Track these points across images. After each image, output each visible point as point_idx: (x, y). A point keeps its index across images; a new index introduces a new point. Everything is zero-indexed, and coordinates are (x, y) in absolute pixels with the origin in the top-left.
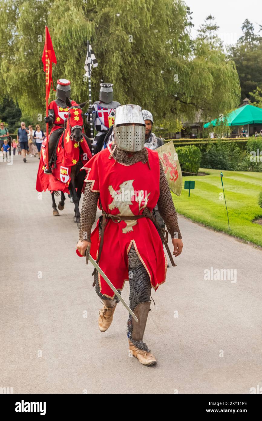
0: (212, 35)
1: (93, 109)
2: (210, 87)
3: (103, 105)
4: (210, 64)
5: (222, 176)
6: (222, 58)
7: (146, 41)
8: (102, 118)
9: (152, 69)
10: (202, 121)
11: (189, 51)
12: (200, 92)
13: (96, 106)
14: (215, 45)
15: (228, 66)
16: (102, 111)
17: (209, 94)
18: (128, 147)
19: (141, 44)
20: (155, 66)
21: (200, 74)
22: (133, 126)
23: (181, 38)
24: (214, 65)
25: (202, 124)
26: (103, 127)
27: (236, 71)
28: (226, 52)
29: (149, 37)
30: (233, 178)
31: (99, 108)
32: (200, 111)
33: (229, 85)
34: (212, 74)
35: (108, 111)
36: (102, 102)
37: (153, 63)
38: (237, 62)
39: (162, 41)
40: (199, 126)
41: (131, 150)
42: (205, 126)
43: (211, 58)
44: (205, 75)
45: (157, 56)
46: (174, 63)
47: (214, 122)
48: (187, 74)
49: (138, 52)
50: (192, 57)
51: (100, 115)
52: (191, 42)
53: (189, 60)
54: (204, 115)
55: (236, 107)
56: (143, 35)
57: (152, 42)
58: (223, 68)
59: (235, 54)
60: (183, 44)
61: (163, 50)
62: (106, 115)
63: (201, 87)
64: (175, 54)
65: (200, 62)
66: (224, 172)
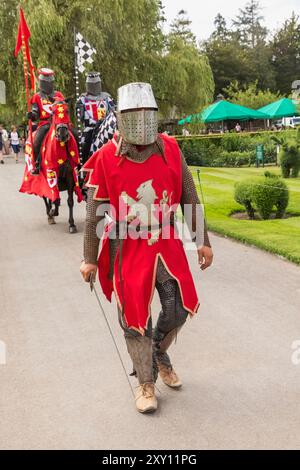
0: (185, 29)
1: (80, 102)
2: (184, 83)
3: (90, 97)
4: (184, 60)
5: (198, 171)
6: (195, 53)
7: (119, 36)
8: (90, 112)
9: (126, 65)
10: (176, 118)
11: (162, 47)
12: (174, 89)
13: (82, 99)
14: (187, 40)
15: (202, 62)
16: (90, 104)
17: (183, 91)
18: (137, 139)
19: (113, 40)
20: (128, 61)
21: (175, 70)
22: (142, 112)
23: (153, 33)
24: (187, 61)
25: (177, 121)
26: (92, 121)
27: (209, 66)
28: (199, 48)
29: (122, 32)
30: (209, 173)
31: (87, 101)
32: (175, 108)
33: (203, 81)
34: (186, 69)
35: (97, 103)
36: (89, 94)
37: (125, 59)
38: (210, 57)
39: (135, 36)
40: (174, 123)
41: (141, 143)
42: (180, 122)
43: (185, 54)
44: (178, 71)
45: (130, 52)
46: (147, 59)
47: (189, 119)
48: (161, 70)
49: (111, 47)
50: (165, 53)
51: (88, 108)
52: (163, 38)
53: (163, 56)
54: (179, 112)
55: (210, 103)
56: (116, 30)
57: (125, 38)
58: (196, 63)
59: (208, 49)
60: (156, 39)
61: (136, 46)
62: (95, 107)
63: (176, 83)
64: (148, 50)
65: (173, 57)
66: (200, 168)
